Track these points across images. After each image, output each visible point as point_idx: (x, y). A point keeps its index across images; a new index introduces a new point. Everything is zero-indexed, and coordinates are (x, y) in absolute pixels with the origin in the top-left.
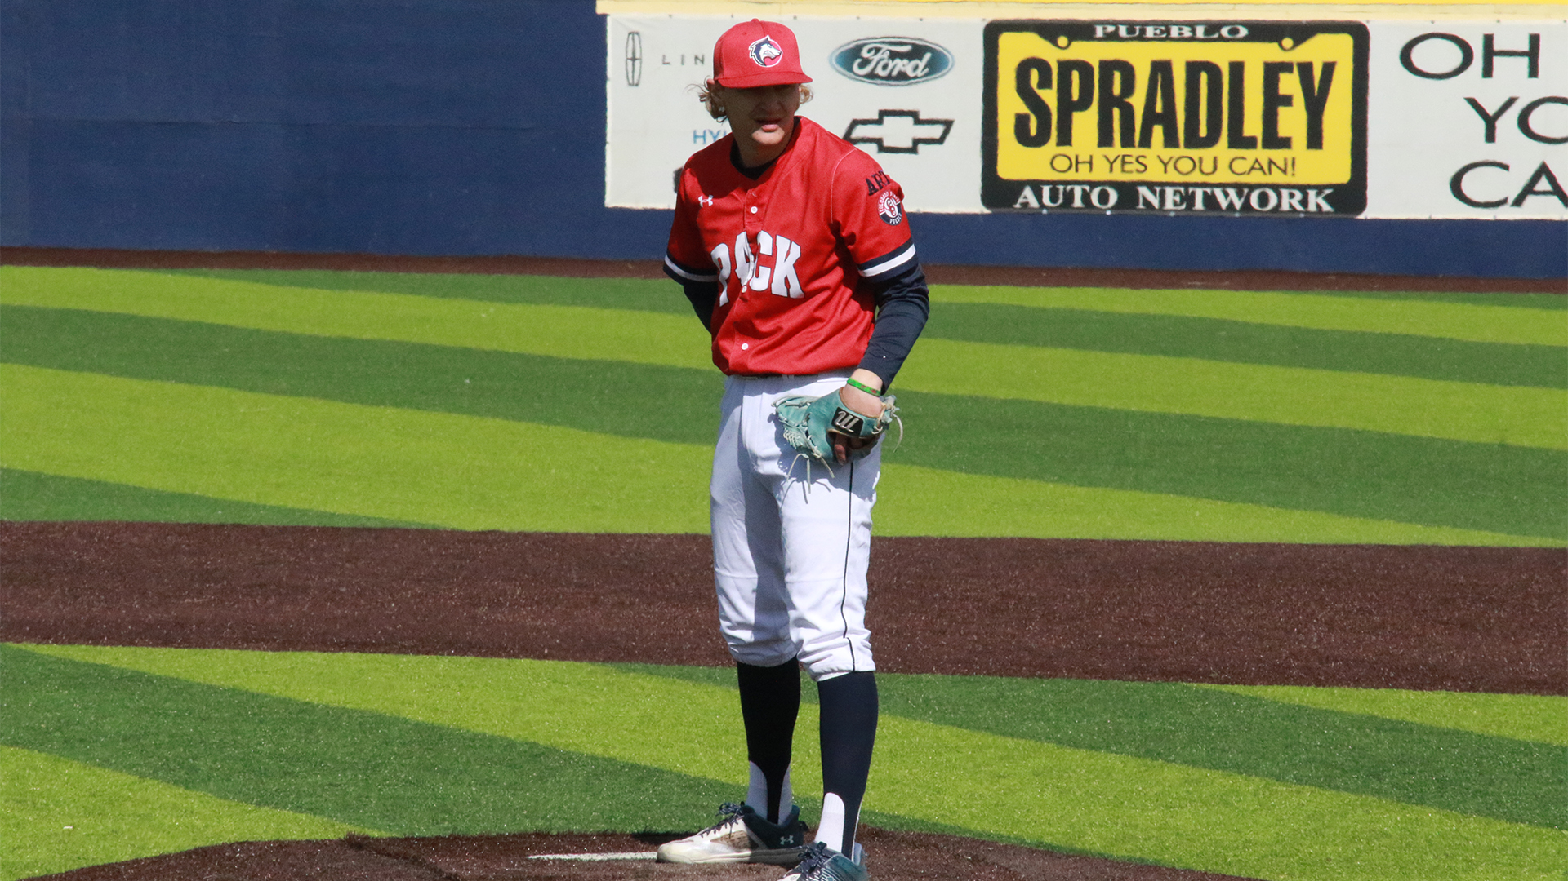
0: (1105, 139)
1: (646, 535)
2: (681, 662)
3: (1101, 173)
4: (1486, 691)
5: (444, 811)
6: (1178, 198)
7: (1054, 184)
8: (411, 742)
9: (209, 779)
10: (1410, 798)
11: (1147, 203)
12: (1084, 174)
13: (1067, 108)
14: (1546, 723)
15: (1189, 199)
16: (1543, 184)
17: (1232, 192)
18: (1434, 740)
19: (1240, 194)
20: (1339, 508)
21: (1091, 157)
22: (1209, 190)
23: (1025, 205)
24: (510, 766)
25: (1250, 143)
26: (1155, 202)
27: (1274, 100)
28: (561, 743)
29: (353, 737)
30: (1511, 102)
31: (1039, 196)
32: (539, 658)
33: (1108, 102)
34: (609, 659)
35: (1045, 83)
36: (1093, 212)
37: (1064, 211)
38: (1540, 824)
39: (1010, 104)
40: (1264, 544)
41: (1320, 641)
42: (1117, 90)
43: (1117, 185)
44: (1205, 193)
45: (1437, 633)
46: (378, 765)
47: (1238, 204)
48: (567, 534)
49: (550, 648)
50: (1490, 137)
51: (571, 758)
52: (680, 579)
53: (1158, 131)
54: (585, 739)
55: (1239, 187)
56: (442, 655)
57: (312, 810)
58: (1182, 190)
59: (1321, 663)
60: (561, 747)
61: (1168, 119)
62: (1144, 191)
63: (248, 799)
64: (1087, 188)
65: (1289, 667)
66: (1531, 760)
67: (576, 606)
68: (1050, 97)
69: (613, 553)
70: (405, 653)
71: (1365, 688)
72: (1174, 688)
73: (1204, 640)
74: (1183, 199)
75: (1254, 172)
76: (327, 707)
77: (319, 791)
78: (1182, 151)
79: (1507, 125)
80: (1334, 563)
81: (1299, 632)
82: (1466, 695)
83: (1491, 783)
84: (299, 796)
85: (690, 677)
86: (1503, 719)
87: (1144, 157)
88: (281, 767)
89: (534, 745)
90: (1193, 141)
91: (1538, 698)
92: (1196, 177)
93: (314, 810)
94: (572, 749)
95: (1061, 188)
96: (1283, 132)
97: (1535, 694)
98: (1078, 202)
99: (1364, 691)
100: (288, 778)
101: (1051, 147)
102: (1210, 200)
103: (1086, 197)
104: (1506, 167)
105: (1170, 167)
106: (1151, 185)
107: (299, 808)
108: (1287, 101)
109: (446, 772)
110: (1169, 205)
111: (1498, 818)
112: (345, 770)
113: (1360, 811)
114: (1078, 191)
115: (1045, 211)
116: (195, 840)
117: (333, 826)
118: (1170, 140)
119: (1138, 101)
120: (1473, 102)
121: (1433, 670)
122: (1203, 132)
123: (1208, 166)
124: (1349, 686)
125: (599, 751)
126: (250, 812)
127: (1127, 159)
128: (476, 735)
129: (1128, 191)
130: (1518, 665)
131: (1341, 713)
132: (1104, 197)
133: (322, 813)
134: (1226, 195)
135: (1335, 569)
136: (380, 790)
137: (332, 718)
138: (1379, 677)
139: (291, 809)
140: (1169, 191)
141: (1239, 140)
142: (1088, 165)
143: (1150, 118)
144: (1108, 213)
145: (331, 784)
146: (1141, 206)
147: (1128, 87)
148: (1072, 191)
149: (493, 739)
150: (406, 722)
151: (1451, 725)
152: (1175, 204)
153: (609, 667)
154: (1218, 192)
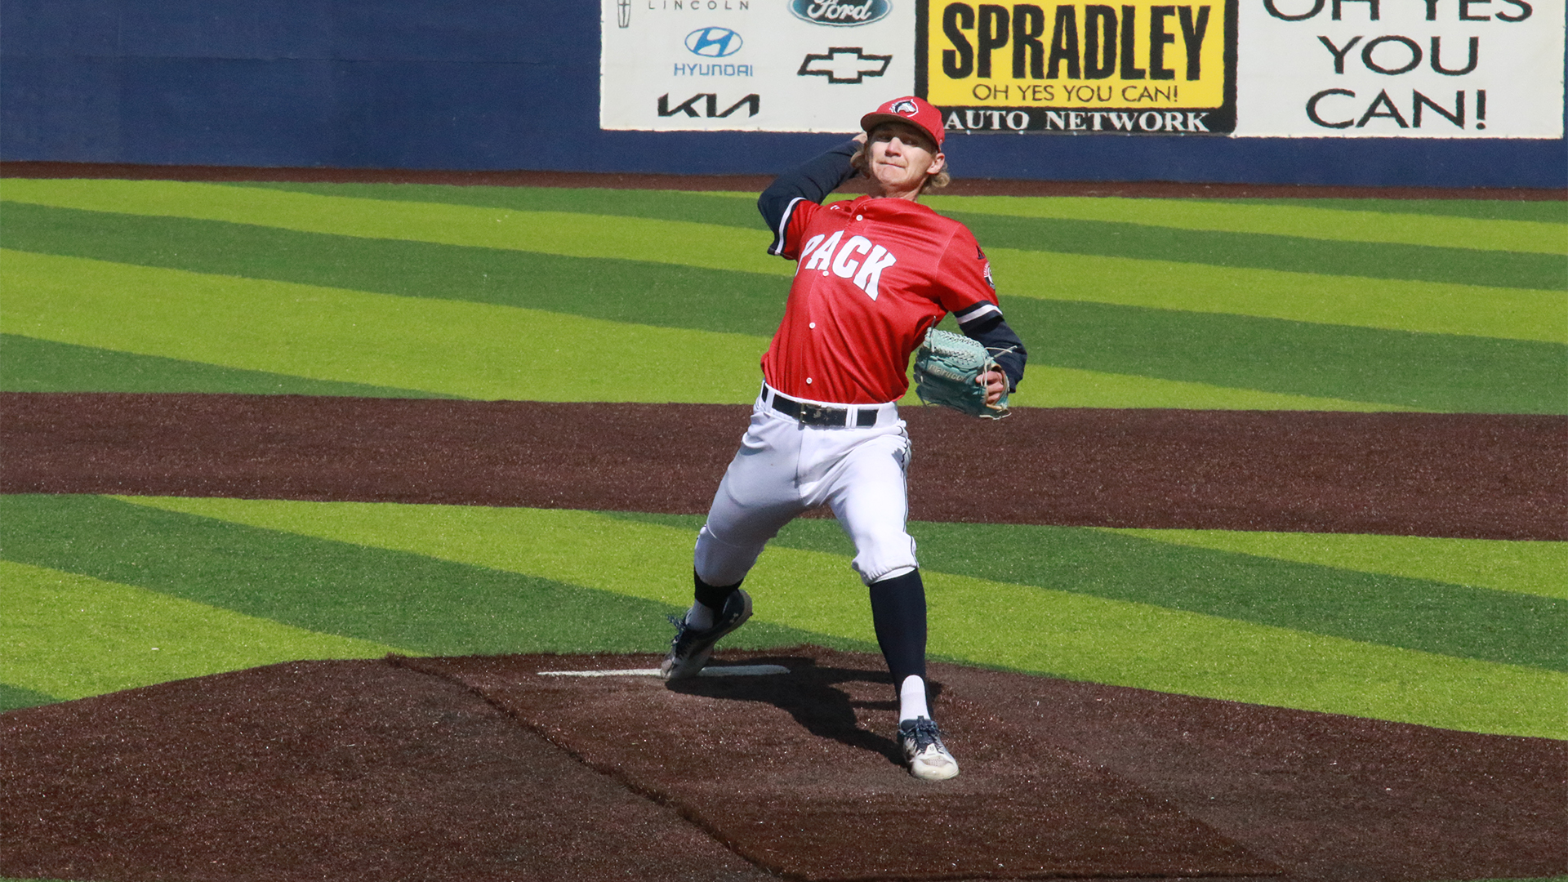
0: (1018, 72)
1: (635, 404)
2: (666, 511)
3: (1015, 100)
4: (1336, 532)
5: (468, 635)
6: (1079, 121)
7: (976, 109)
8: (441, 577)
9: (272, 609)
10: (1273, 621)
11: (1053, 124)
12: (1001, 101)
13: (987, 45)
14: (1385, 557)
15: (1089, 121)
16: (1382, 108)
17: (1125, 116)
18: (1293, 574)
19: (1130, 118)
20: (1212, 380)
21: (1007, 87)
22: (1105, 114)
23: (953, 127)
24: (522, 597)
25: (1140, 74)
26: (1061, 124)
27: (1159, 38)
28: (565, 578)
29: (392, 573)
30: (1356, 40)
31: (963, 121)
32: (546, 508)
33: (1021, 40)
34: (605, 508)
35: (968, 24)
36: (1010, 132)
37: (983, 133)
38: (1380, 642)
39: (939, 42)
40: (1151, 410)
41: (1198, 491)
42: (1028, 30)
43: (1028, 110)
44: (1102, 117)
45: (1296, 484)
46: (413, 597)
47: (1129, 126)
48: (569, 404)
49: (555, 499)
50: (1339, 68)
51: (573, 591)
52: (665, 441)
53: (1063, 64)
54: (585, 574)
55: (1130, 112)
56: (466, 505)
57: (357, 634)
58: (1083, 114)
59: (1200, 510)
60: (565, 581)
61: (1072, 54)
62: (1051, 115)
63: (302, 624)
64: (1004, 113)
65: (1173, 514)
66: (1373, 589)
67: (578, 464)
68: (972, 36)
69: (607, 419)
70: (435, 503)
71: (1236, 530)
72: (1077, 531)
73: (1102, 491)
74: (1083, 121)
75: (1143, 99)
76: (369, 548)
77: (364, 618)
78: (1082, 81)
79: (1353, 58)
80: (1210, 425)
81: (1181, 483)
82: (1319, 536)
83: (1341, 608)
84: (347, 622)
85: (673, 524)
86: (1349, 555)
87: (1052, 87)
88: (332, 599)
89: (541, 580)
90: (1092, 72)
91: (1378, 537)
92: (1095, 103)
93: (361, 634)
94: (574, 583)
95: (982, 112)
96: (1166, 66)
97: (1377, 534)
98: (996, 125)
99: (1235, 533)
100: (338, 607)
101: (973, 78)
102: (1106, 122)
103: (1003, 120)
104: (1351, 94)
105: (1074, 94)
106: (1057, 110)
107: (346, 633)
108: (1170, 38)
109: (470, 602)
110: (1073, 126)
111: (1346, 638)
112: (385, 601)
113: (1232, 632)
114: (996, 116)
115: (968, 132)
116: (260, 659)
117: (376, 647)
118: (1073, 73)
119: (1046, 39)
120: (1325, 40)
121: (1292, 514)
122: (1100, 65)
123: (1104, 94)
124: (1222, 528)
125: (597, 586)
126: (305, 637)
127: (1037, 89)
128: (495, 572)
129: (1038, 115)
130: (1363, 510)
131: (1217, 552)
132: (1018, 120)
133: (367, 637)
134: (1120, 118)
135: (1212, 430)
136: (415, 617)
137: (376, 557)
138: (1247, 522)
139: (340, 634)
140: (1072, 115)
141: (1130, 72)
142: (1004, 94)
143: (1057, 53)
144: (1021, 133)
145: (374, 613)
146: (1048, 128)
147: (1038, 27)
148: (991, 115)
149: (508, 575)
150: (436, 560)
151: (1307, 560)
152: (1077, 125)
153: (604, 514)
154: (1113, 116)
